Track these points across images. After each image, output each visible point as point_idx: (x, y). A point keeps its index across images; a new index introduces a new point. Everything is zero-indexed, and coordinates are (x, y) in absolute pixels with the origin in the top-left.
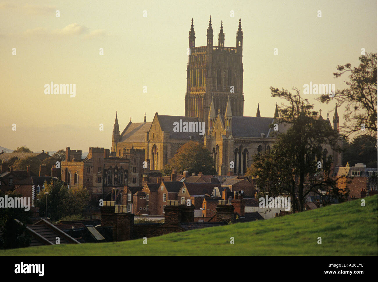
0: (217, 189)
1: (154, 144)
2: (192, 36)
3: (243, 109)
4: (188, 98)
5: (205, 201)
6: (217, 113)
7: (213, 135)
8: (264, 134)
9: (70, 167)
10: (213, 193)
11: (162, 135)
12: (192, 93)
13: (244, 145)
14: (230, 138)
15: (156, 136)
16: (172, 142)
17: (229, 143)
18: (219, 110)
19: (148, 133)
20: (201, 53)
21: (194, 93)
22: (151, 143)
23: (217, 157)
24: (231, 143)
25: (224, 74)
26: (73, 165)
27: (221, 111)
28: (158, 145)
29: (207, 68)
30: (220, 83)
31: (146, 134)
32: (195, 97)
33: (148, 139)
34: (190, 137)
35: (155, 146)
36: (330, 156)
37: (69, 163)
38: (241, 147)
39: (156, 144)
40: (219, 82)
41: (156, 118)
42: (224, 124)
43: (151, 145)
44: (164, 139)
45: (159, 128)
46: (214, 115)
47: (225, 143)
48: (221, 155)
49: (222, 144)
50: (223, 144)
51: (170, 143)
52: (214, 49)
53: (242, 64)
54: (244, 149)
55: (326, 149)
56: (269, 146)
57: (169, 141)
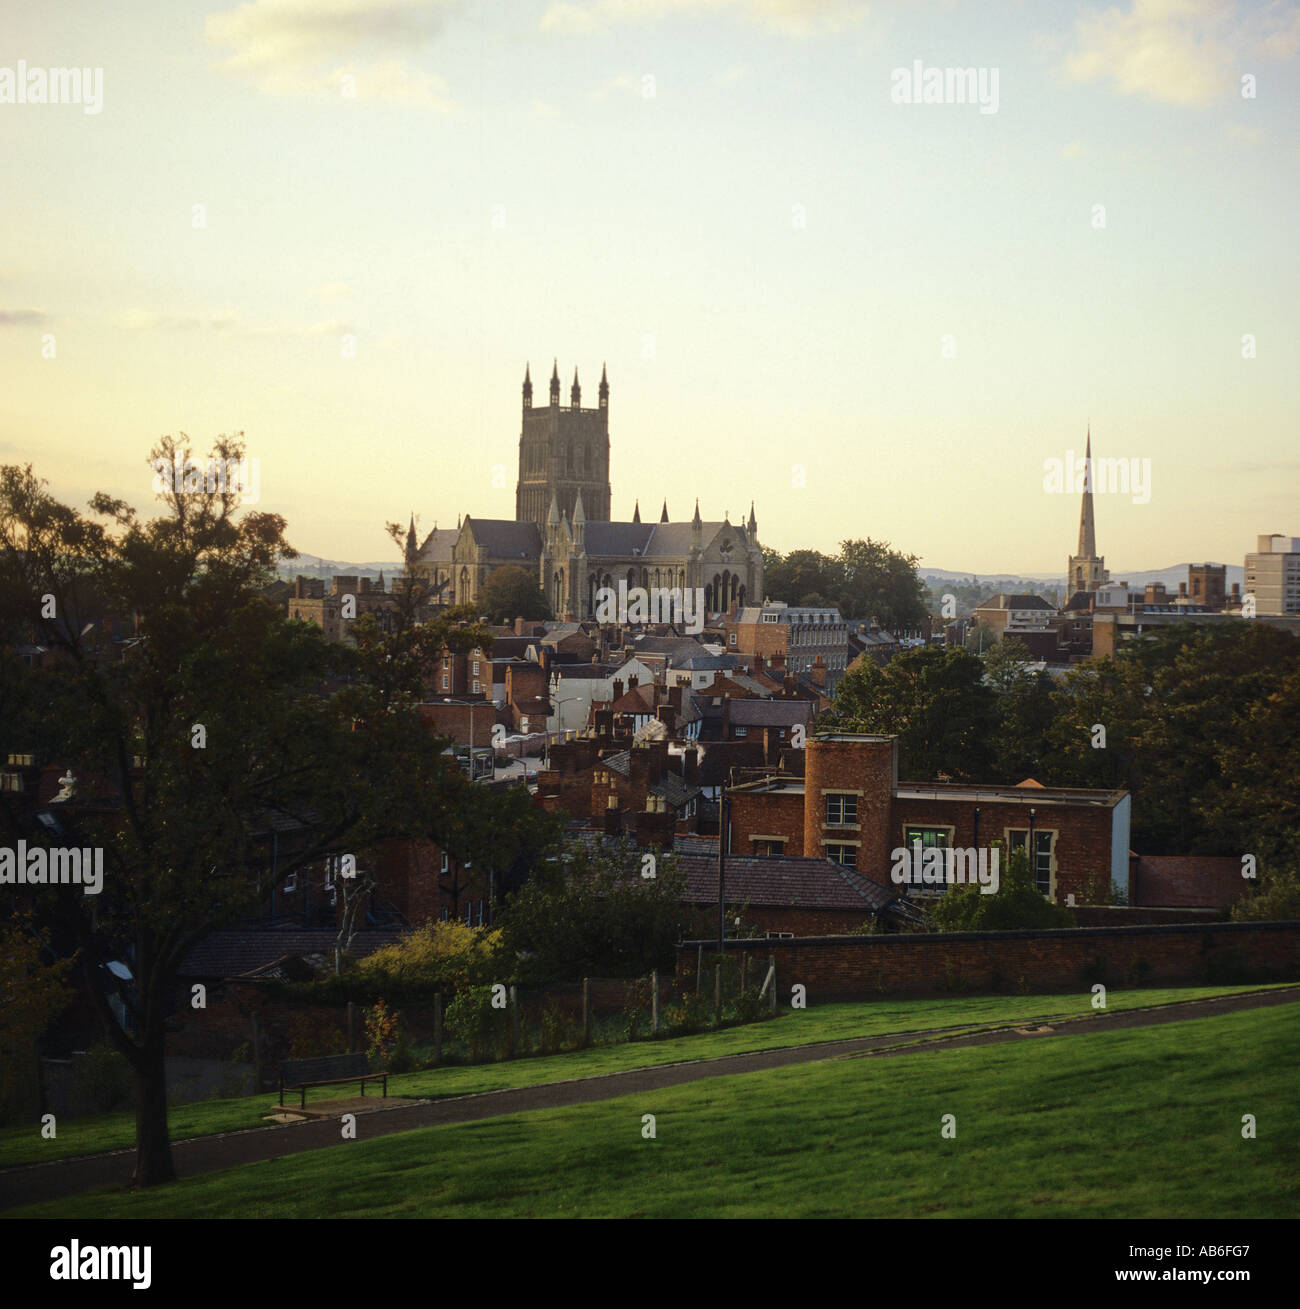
0: (532, 647)
1: (463, 565)
2: (527, 390)
3: (609, 509)
4: (521, 491)
5: (509, 669)
6: (561, 516)
7: (554, 551)
8: (638, 550)
9: (303, 609)
10: (527, 654)
11: (476, 551)
12: (525, 482)
13: (605, 568)
14: (581, 557)
15: (467, 551)
16: (491, 562)
17: (580, 565)
18: (564, 512)
19: (454, 547)
20: (542, 417)
21: (531, 482)
22: (460, 563)
23: (561, 588)
24: (582, 565)
25: (579, 452)
26: (307, 605)
27: (567, 514)
28: (471, 568)
29: (550, 442)
30: (572, 467)
31: (451, 549)
32: (531, 488)
33: (454, 558)
34: (523, 554)
35: (465, 569)
36: (743, 586)
37: (301, 601)
38: (600, 572)
39: (468, 566)
40: (570, 465)
41: (468, 524)
42: (572, 534)
43: (459, 567)
44: (479, 558)
45: (471, 540)
46: (557, 520)
47: (574, 564)
48: (567, 586)
49: (567, 567)
50: (570, 567)
51: (489, 564)
52: (562, 410)
53: (607, 435)
54: (604, 575)
55: (735, 576)
56: (645, 570)
57: (486, 561)
